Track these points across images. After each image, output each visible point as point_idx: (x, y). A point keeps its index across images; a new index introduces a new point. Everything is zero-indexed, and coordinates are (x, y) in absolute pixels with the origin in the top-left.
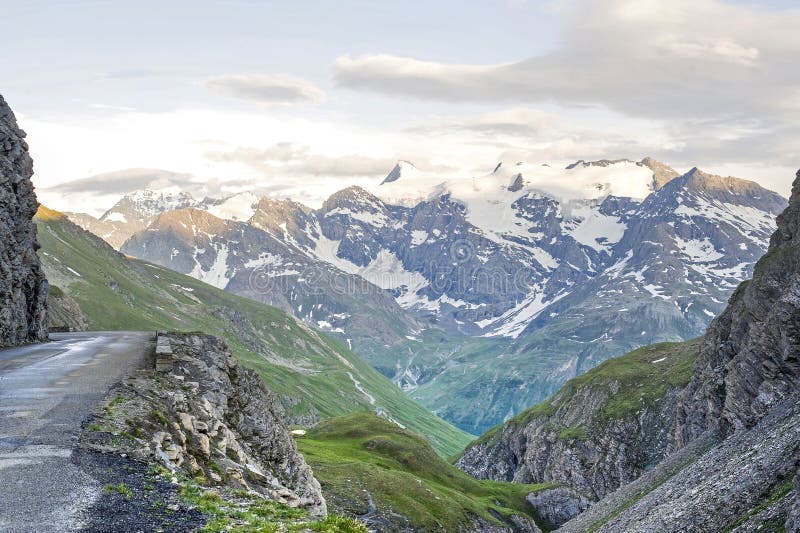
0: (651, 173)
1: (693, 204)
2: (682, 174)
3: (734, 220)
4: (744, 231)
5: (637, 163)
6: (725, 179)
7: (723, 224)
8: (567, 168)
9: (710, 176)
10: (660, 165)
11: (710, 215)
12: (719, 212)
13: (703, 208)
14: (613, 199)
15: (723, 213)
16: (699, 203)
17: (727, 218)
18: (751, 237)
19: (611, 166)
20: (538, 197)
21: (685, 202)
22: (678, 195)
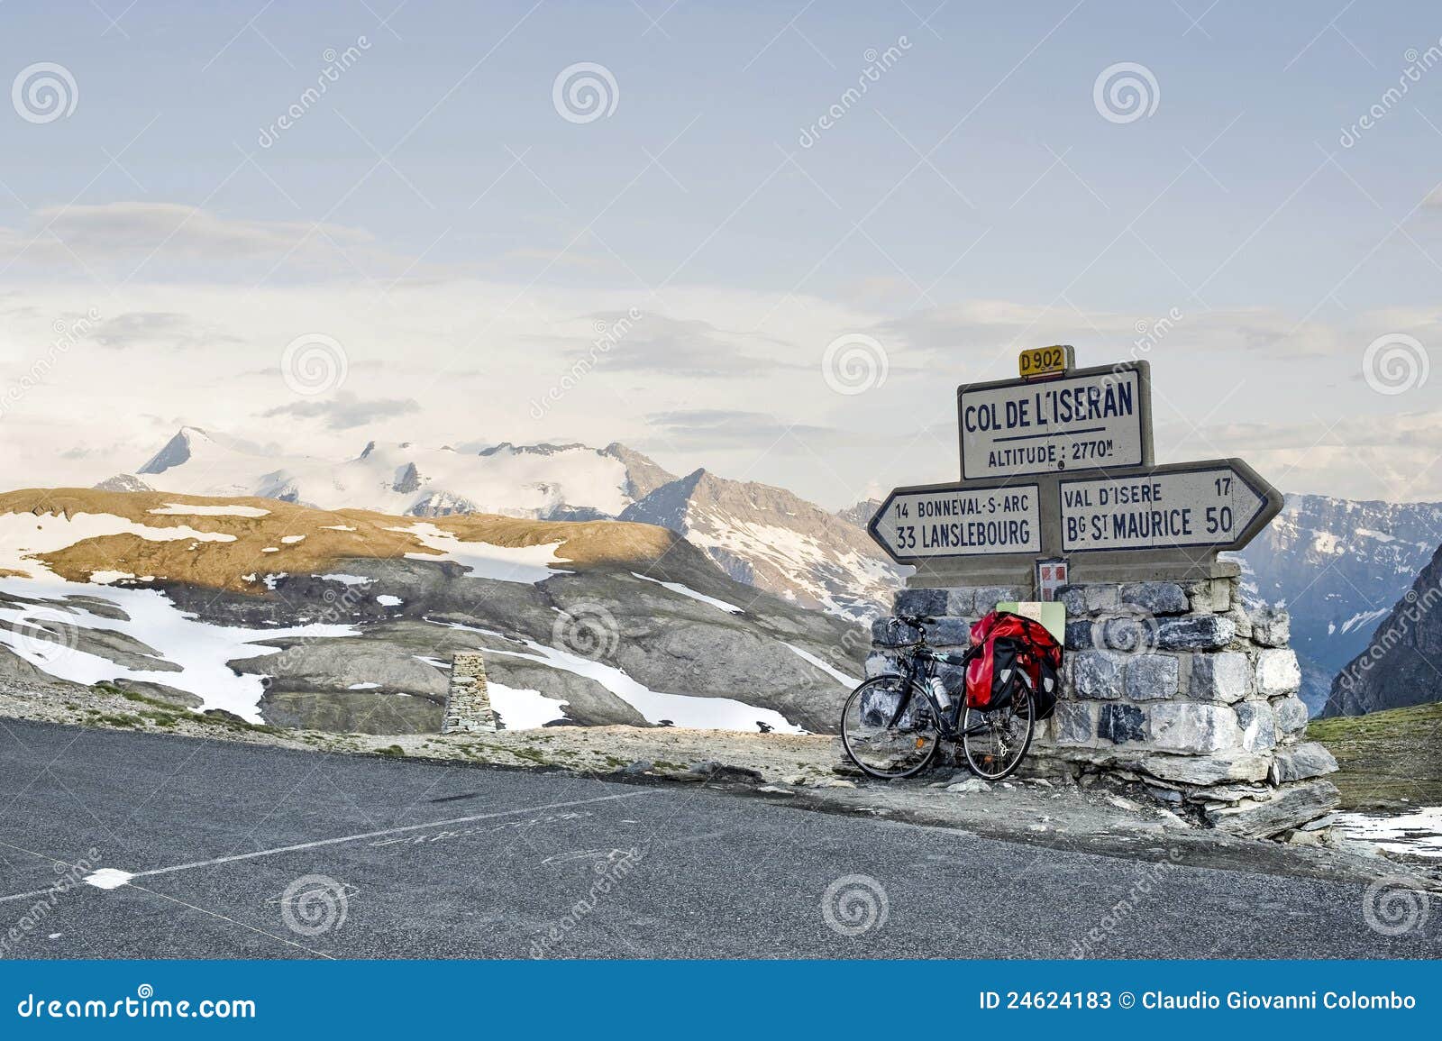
0: (623, 468)
1: (707, 528)
2: (682, 477)
3: (768, 551)
4: (787, 570)
5: (599, 452)
6: (745, 485)
7: (756, 559)
8: (483, 454)
9: (724, 481)
10: (635, 454)
11: (735, 545)
12: (747, 539)
13: (724, 534)
14: (568, 509)
15: (751, 542)
16: (716, 527)
17: (758, 549)
18: (798, 581)
19: (557, 454)
20: (447, 504)
21: (697, 526)
22: (684, 514)
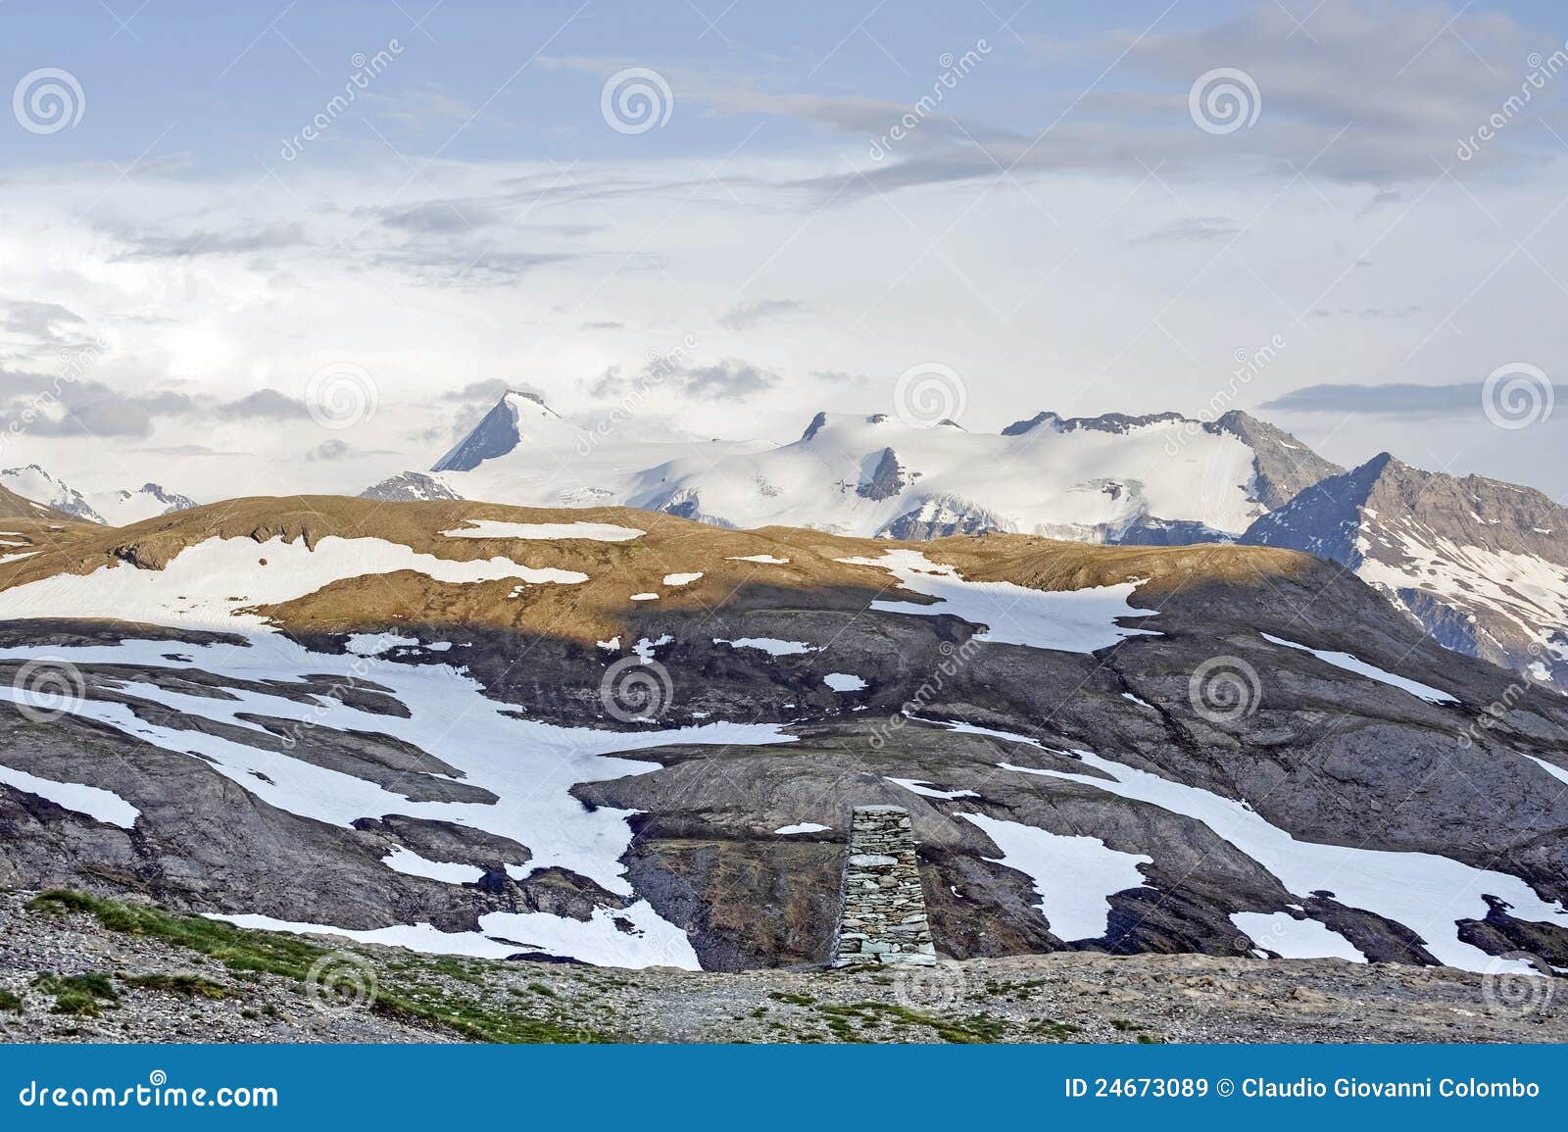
0: (1247, 452)
1: (1394, 557)
2: (1350, 468)
4: (1535, 628)
5: (1208, 427)
6: (1461, 482)
7: (1480, 610)
8: (1007, 431)
9: (1424, 475)
10: (1269, 429)
11: (1444, 586)
12: (1464, 576)
13: (1425, 566)
14: (1153, 525)
15: (1472, 580)
16: (1411, 554)
17: (1485, 593)
19: (1135, 431)
20: (948, 517)
21: (1376, 553)
22: (1355, 532)
